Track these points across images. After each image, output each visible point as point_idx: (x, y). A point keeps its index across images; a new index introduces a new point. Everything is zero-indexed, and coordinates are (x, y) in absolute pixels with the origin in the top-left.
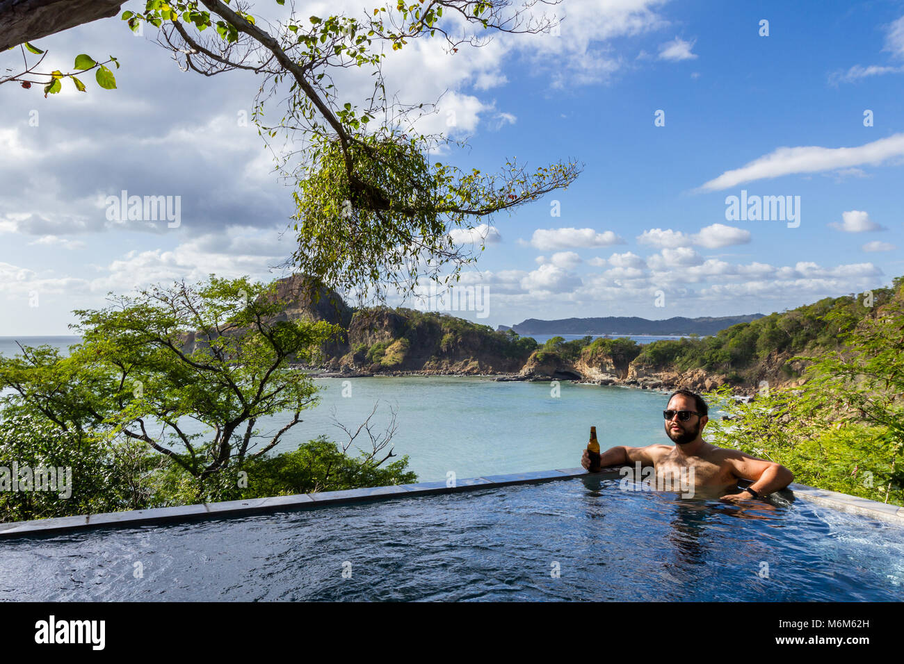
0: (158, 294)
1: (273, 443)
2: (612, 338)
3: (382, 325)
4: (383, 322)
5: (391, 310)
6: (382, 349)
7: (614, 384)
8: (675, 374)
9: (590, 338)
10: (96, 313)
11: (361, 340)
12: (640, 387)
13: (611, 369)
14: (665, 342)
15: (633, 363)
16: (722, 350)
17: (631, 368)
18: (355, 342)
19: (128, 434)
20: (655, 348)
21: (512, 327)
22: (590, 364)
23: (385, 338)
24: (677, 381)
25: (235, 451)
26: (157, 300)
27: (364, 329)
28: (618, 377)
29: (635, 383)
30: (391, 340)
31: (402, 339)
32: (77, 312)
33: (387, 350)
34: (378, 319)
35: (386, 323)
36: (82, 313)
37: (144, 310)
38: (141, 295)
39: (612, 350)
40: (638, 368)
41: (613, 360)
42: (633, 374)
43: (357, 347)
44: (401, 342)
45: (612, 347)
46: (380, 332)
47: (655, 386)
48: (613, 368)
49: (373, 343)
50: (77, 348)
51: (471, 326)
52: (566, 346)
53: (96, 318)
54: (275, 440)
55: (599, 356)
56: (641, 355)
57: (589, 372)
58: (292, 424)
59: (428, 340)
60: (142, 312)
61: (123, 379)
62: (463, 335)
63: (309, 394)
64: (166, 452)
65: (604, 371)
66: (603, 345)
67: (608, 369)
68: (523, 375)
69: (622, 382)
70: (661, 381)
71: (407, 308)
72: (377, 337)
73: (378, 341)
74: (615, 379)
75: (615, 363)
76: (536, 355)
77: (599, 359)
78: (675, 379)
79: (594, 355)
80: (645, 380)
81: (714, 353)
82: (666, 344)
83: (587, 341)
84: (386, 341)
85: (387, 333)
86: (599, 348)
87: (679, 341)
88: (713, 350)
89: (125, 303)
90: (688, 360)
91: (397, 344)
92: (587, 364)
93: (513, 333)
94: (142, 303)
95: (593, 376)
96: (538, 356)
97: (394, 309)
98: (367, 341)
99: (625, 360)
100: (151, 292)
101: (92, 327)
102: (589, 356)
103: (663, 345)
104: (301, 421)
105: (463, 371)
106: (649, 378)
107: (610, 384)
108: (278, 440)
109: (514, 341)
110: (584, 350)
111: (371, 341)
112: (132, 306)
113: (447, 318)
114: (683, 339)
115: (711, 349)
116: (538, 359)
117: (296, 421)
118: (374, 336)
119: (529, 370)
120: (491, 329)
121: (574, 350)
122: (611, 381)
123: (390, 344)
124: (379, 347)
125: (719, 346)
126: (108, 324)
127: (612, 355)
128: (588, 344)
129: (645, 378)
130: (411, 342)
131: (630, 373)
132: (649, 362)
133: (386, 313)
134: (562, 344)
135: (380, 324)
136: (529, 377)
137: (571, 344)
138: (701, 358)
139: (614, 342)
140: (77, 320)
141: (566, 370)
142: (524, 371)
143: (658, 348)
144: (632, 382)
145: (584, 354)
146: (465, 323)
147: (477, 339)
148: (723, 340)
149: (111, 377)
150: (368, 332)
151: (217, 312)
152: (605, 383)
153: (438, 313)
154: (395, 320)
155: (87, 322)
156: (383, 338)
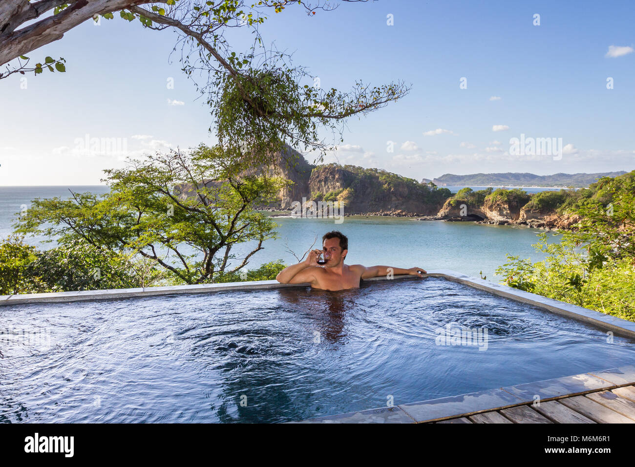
0: (159, 158)
1: (244, 263)
2: (508, 189)
3: (334, 178)
4: (335, 176)
5: (341, 166)
6: (333, 196)
7: (509, 224)
8: (555, 217)
9: (491, 189)
10: (118, 172)
11: (319, 189)
12: (529, 227)
13: (507, 213)
14: (548, 192)
15: (523, 208)
16: (592, 199)
17: (522, 212)
18: (314, 191)
19: (144, 255)
20: (541, 197)
21: (432, 180)
22: (491, 208)
23: (336, 188)
24: (556, 222)
25: (217, 269)
26: (159, 162)
27: (320, 181)
28: (512, 219)
29: (525, 223)
30: (341, 189)
31: (348, 189)
32: (106, 171)
33: (337, 197)
34: (331, 174)
35: (337, 177)
36: (109, 172)
37: (150, 170)
38: (148, 159)
39: (508, 199)
40: (527, 212)
41: (509, 206)
42: (523, 216)
43: (315, 195)
44: (348, 191)
45: (508, 196)
46: (332, 183)
47: (539, 226)
48: (509, 212)
49: (327, 192)
50: (106, 196)
51: (401, 179)
52: (473, 195)
53: (118, 175)
54: (245, 261)
55: (498, 203)
56: (530, 203)
57: (490, 215)
58: (257, 251)
59: (369, 190)
60: (149, 171)
61: (140, 216)
62: (395, 186)
63: (269, 229)
64: (170, 268)
65: (501, 214)
66: (501, 194)
67: (505, 213)
68: (440, 216)
69: (515, 223)
70: (545, 222)
71: (353, 165)
72: (330, 187)
73: (331, 190)
74: (510, 221)
75: (511, 208)
76: (450, 202)
77: (498, 205)
78: (555, 220)
79: (494, 202)
80: (533, 221)
81: (586, 201)
82: (549, 194)
83: (490, 191)
84: (337, 190)
85: (338, 184)
86: (498, 196)
87: (559, 191)
88: (585, 199)
89: (137, 165)
90: (566, 206)
91: (345, 193)
92: (489, 209)
93: (433, 185)
94: (148, 164)
95: (493, 218)
96: (451, 203)
97: (343, 166)
98: (322, 190)
99: (517, 206)
100: (155, 157)
101: (116, 181)
102: (490, 203)
103: (548, 195)
104: (263, 248)
105: (394, 213)
106: (536, 220)
107: (506, 224)
108: (247, 261)
109: (433, 191)
110: (486, 198)
111: (326, 190)
112: (141, 167)
113: (383, 173)
114: (563, 190)
115: (583, 198)
116: (451, 204)
117: (260, 248)
118: (328, 186)
119: (445, 213)
120: (416, 181)
121: (480, 198)
122: (507, 222)
123: (341, 192)
124: (331, 195)
125: (589, 196)
126: (125, 179)
127: (508, 202)
128: (490, 194)
129: (532, 220)
130: (356, 191)
131: (521, 216)
132: (536, 207)
133: (336, 169)
134: (470, 193)
135: (332, 178)
136: (445, 217)
137: (478, 194)
138: (576, 205)
139: (510, 192)
140: (106, 176)
141: (472, 213)
142: (441, 213)
143: (543, 197)
144: (522, 223)
145: (486, 201)
146: (396, 177)
147: (406, 189)
148: (593, 191)
149: (132, 215)
150: (323, 183)
151: (202, 169)
152: (502, 223)
153: (376, 170)
154: (344, 175)
155: (112, 178)
156: (334, 188)
